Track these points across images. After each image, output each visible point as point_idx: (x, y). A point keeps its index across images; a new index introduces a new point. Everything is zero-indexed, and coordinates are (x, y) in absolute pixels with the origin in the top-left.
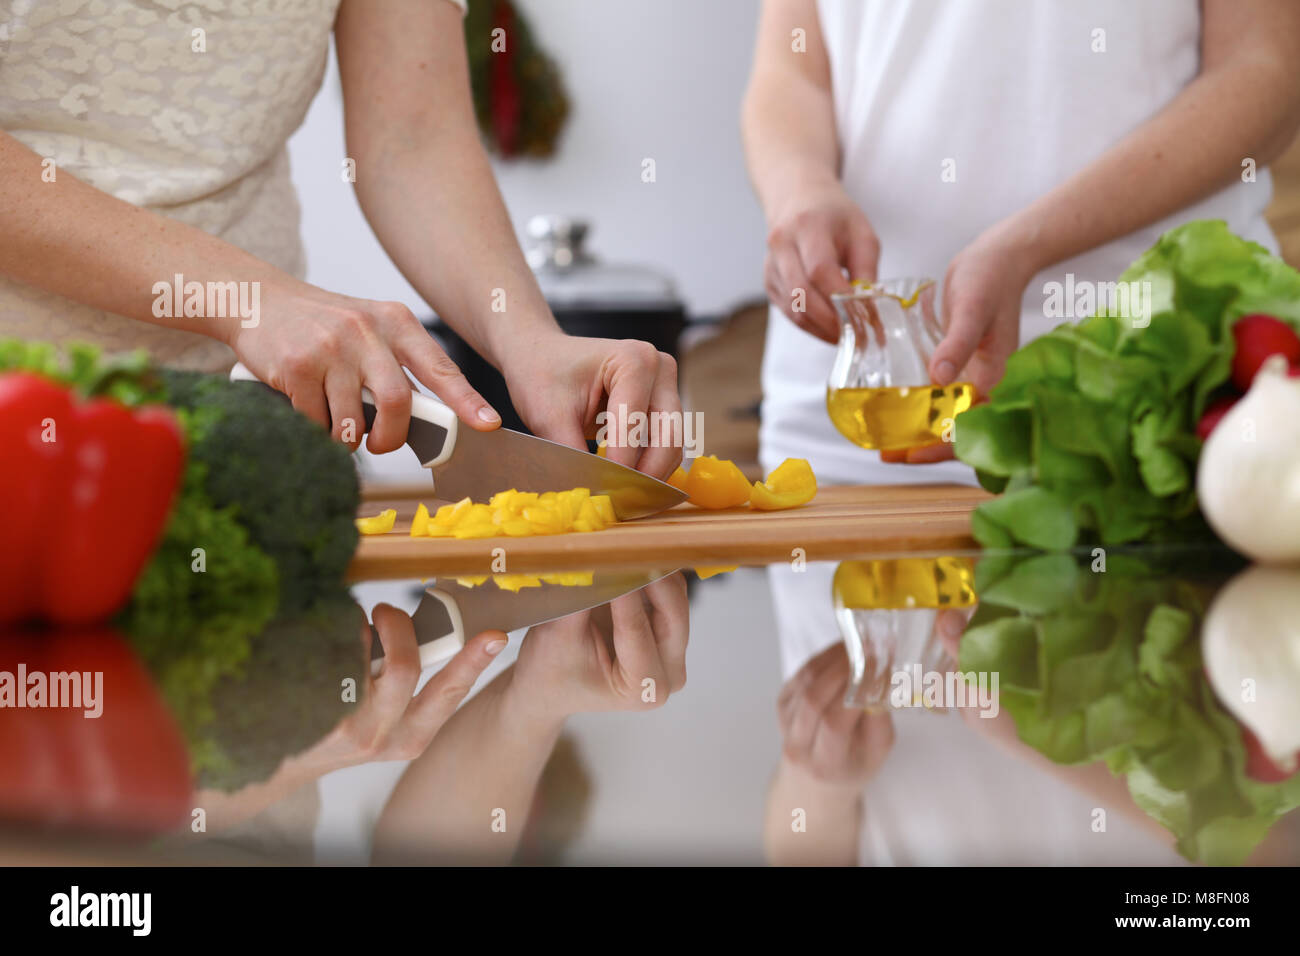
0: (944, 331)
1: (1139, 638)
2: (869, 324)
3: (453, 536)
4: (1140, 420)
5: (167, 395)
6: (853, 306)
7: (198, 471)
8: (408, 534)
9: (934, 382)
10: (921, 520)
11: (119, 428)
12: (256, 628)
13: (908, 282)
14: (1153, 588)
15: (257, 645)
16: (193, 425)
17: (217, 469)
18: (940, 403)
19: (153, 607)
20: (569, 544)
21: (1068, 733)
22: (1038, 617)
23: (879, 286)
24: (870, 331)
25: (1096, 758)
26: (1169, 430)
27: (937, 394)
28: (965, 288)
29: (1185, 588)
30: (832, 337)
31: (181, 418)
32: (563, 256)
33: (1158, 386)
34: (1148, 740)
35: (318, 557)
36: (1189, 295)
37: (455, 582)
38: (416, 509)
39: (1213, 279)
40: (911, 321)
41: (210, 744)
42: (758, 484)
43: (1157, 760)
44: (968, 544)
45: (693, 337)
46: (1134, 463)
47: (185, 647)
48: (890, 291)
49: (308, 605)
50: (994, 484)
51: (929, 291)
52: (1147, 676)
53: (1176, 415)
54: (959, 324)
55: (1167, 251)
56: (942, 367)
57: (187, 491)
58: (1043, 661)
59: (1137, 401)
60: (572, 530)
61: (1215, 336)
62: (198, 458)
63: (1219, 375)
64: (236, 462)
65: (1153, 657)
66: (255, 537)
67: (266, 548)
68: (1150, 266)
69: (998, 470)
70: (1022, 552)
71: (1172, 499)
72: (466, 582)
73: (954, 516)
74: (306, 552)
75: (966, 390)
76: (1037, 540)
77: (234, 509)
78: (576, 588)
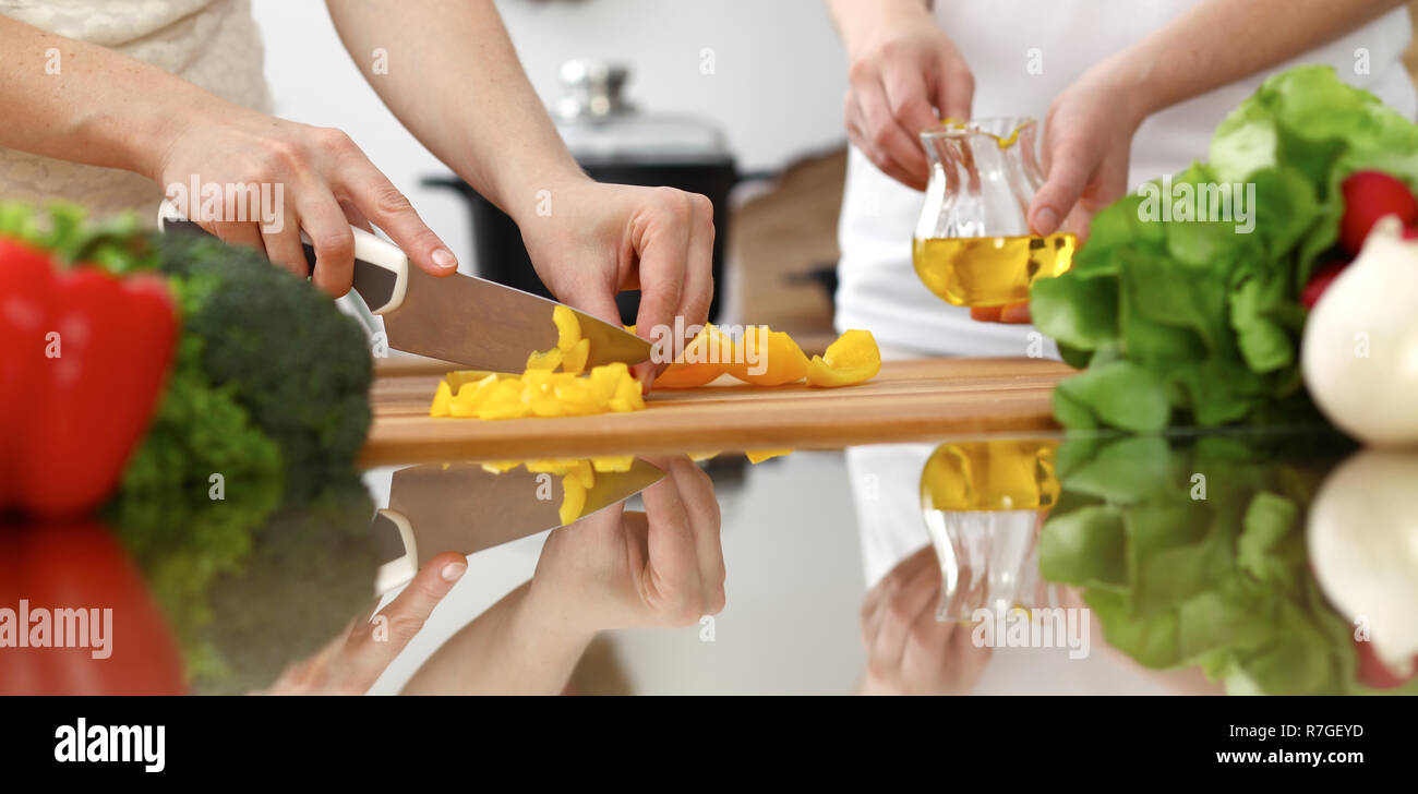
0: (1045, 176)
1: (1238, 528)
2: (963, 166)
3: (477, 417)
4: (1239, 288)
5: (159, 260)
6: (945, 144)
7: (192, 345)
8: (428, 414)
9: (1034, 232)
10: (996, 398)
11: (104, 300)
12: (257, 519)
13: (1006, 121)
14: (1254, 474)
15: (259, 538)
16: (187, 294)
17: (214, 343)
18: (1040, 254)
19: (143, 495)
20: (605, 426)
21: (1160, 633)
22: (1126, 506)
23: (973, 125)
24: (963, 174)
25: (1191, 662)
26: (1271, 299)
27: (1037, 244)
28: (1068, 130)
29: (1289, 474)
30: (919, 182)
31: (173, 287)
32: (601, 104)
33: (1259, 250)
34: (1249, 642)
35: (327, 440)
36: (1293, 150)
37: (480, 467)
38: (437, 385)
39: (1318, 132)
40: (1009, 164)
41: (207, 649)
42: (816, 358)
43: (1258, 664)
44: (1050, 424)
45: (744, 194)
46: (1232, 335)
47: (177, 541)
48: (984, 129)
49: (316, 493)
50: (1078, 359)
51: (1030, 131)
52: (1247, 572)
53: (1279, 283)
54: (1061, 168)
55: (1269, 101)
56: (1042, 215)
57: (180, 366)
58: (1132, 555)
59: (1235, 266)
60: (609, 409)
61: (1322, 194)
62: (193, 331)
63: (1326, 238)
64: (235, 335)
65: (1254, 550)
66: (257, 419)
67: (270, 431)
68: (1249, 117)
69: (1082, 343)
70: (1108, 434)
71: (1274, 376)
72: (493, 468)
73: (1034, 395)
74: (314, 435)
75: (1069, 242)
76: (1124, 421)
77: (234, 386)
78: (614, 474)
